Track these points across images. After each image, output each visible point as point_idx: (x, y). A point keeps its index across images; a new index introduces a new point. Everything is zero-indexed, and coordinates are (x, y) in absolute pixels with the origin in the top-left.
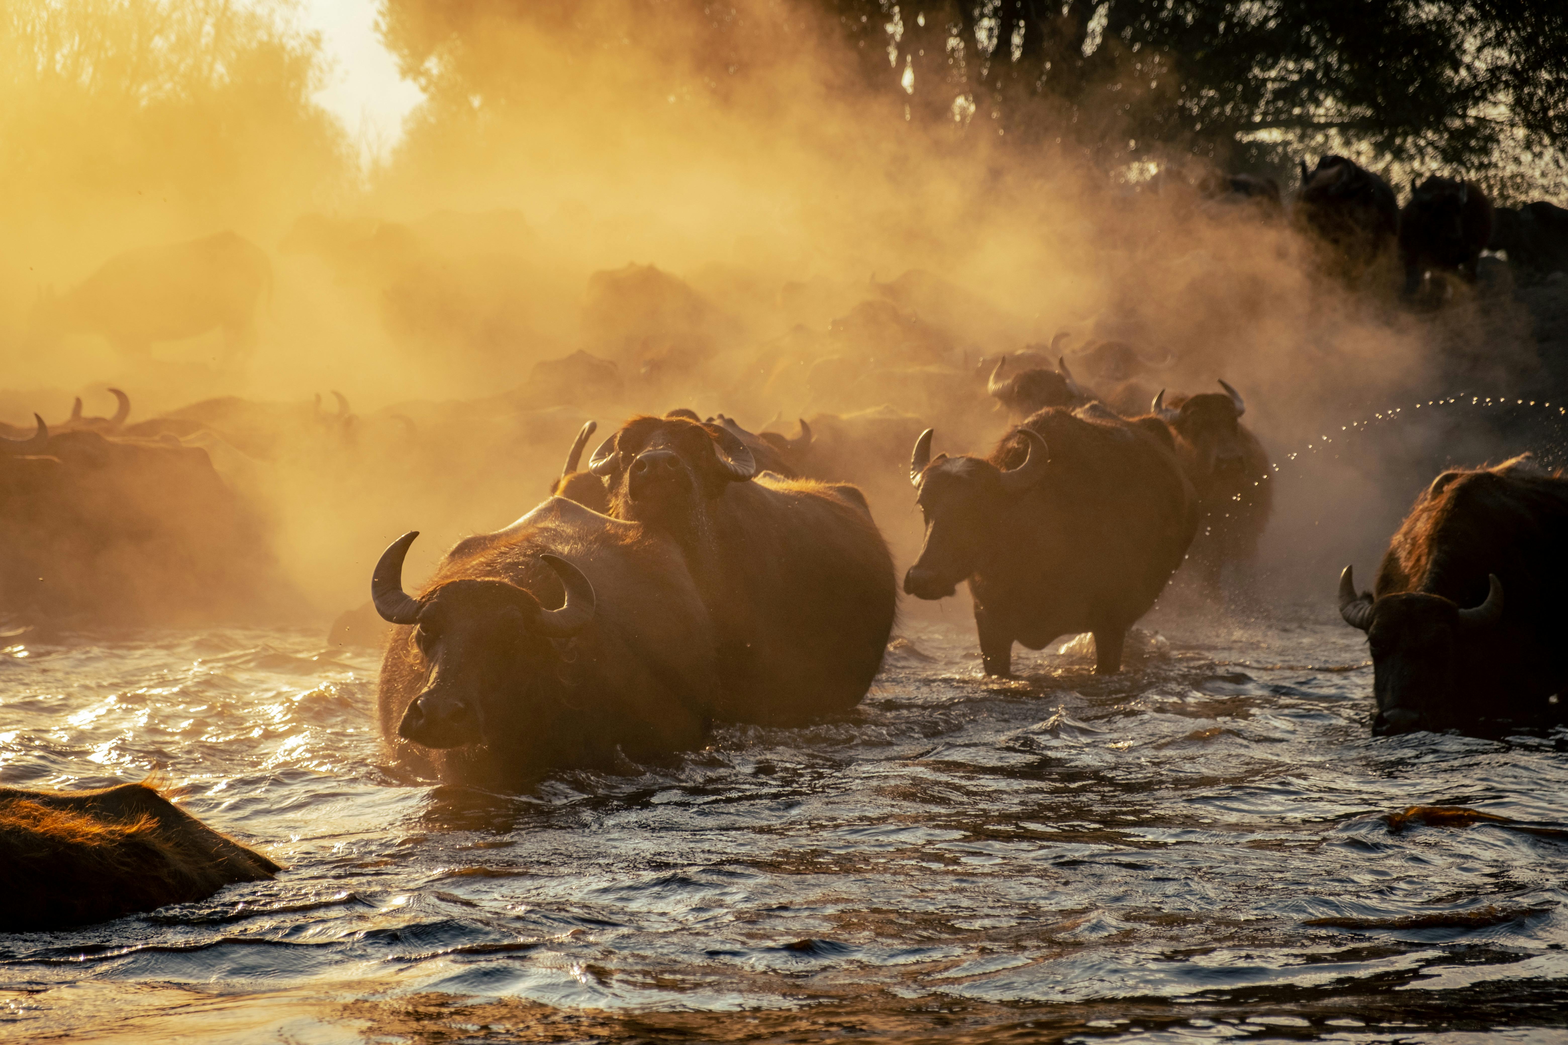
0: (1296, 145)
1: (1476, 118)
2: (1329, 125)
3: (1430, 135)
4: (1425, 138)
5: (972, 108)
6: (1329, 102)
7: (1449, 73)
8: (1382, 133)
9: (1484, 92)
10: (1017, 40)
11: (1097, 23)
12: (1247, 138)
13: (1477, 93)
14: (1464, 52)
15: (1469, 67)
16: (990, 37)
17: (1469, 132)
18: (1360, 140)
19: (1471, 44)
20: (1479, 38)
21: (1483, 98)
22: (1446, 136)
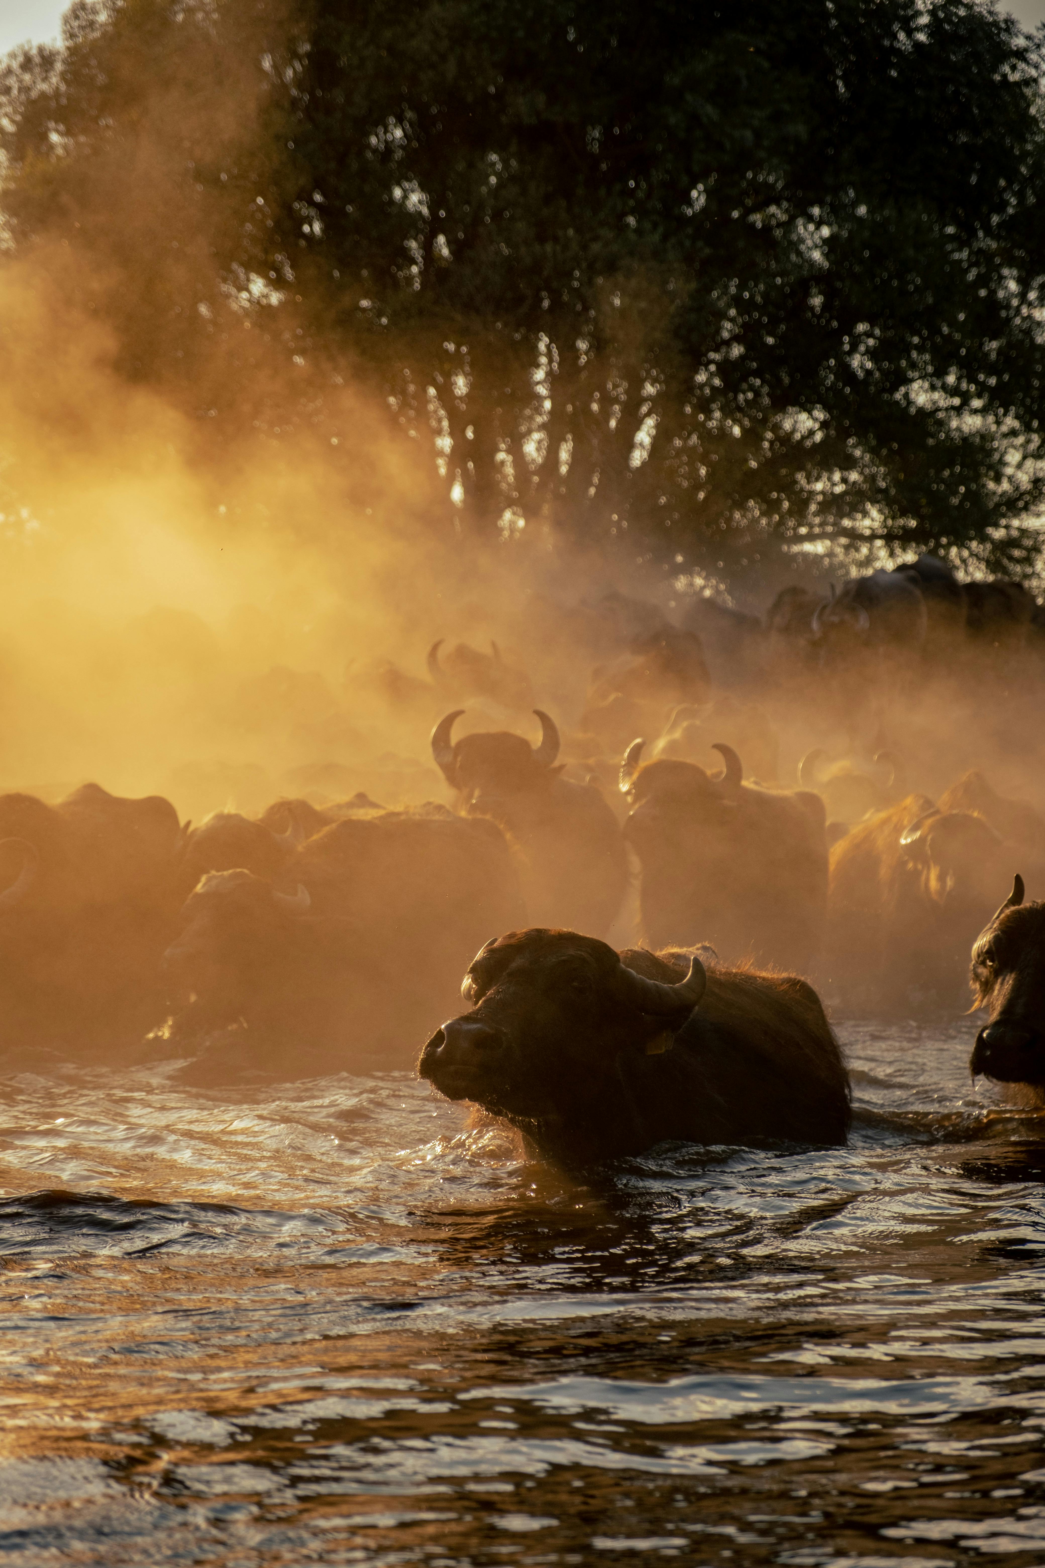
0: (841, 557)
1: (1019, 529)
2: (873, 537)
3: (974, 544)
4: (969, 548)
5: (521, 523)
6: (874, 512)
7: (991, 485)
8: (926, 544)
9: (1027, 504)
10: (564, 455)
11: (644, 436)
12: (796, 549)
13: (1021, 504)
14: (1006, 464)
15: (1010, 479)
16: (538, 449)
17: (1011, 543)
18: (904, 550)
19: (1013, 457)
20: (1021, 449)
21: (1026, 508)
22: (989, 546)
